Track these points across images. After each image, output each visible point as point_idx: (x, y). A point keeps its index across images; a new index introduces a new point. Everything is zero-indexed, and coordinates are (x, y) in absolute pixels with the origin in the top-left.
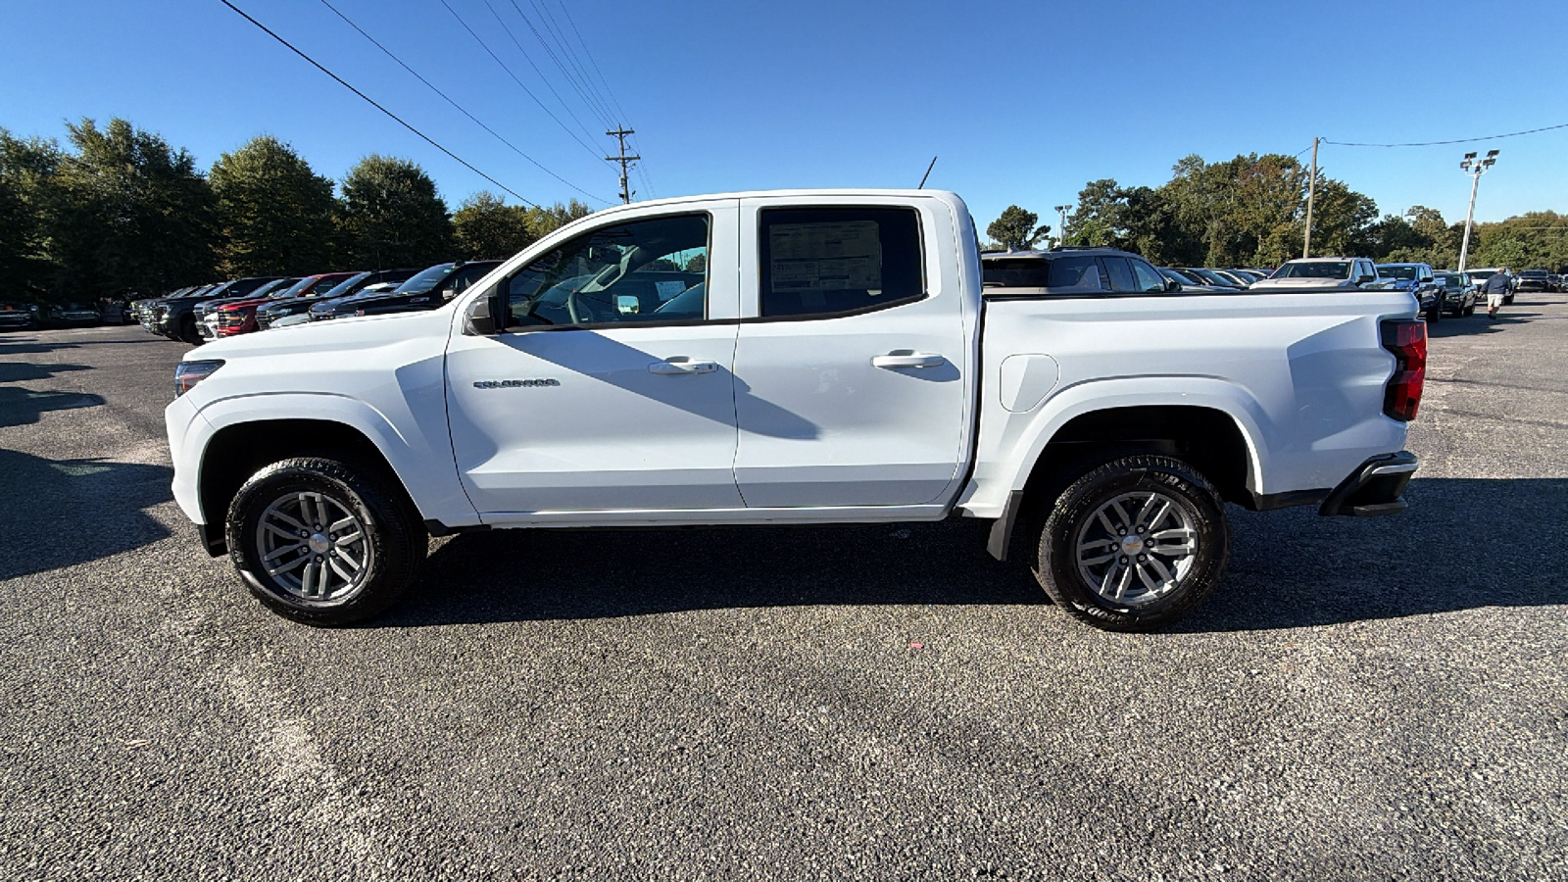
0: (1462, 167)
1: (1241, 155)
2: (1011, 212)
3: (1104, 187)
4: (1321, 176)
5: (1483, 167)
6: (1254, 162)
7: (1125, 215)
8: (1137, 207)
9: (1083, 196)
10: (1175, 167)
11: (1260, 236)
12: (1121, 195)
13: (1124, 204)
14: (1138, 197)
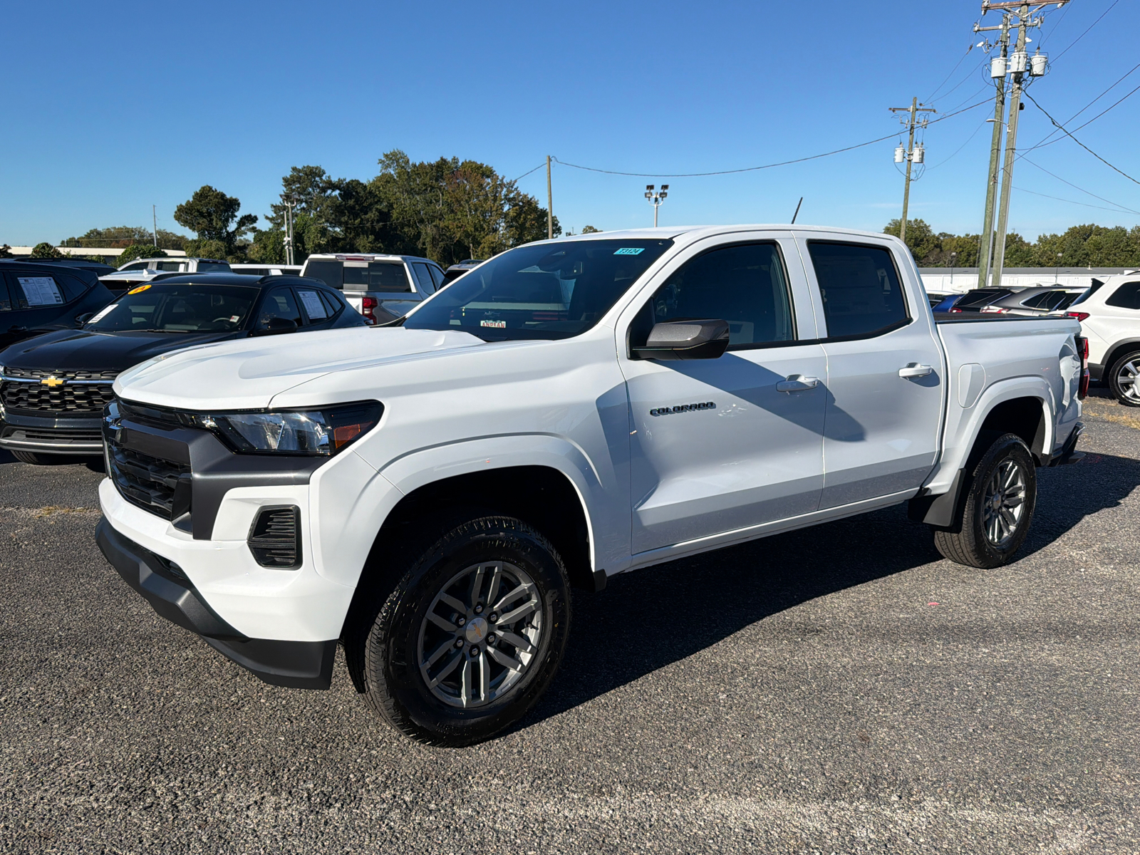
0: (646, 197)
1: (445, 157)
2: (205, 194)
3: (311, 175)
4: (516, 189)
5: (660, 199)
6: (456, 167)
7: (339, 210)
8: (351, 202)
9: (287, 182)
10: (381, 162)
11: (471, 245)
12: (333, 186)
13: (336, 196)
14: (350, 190)
